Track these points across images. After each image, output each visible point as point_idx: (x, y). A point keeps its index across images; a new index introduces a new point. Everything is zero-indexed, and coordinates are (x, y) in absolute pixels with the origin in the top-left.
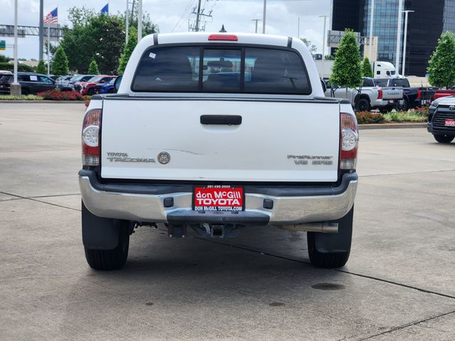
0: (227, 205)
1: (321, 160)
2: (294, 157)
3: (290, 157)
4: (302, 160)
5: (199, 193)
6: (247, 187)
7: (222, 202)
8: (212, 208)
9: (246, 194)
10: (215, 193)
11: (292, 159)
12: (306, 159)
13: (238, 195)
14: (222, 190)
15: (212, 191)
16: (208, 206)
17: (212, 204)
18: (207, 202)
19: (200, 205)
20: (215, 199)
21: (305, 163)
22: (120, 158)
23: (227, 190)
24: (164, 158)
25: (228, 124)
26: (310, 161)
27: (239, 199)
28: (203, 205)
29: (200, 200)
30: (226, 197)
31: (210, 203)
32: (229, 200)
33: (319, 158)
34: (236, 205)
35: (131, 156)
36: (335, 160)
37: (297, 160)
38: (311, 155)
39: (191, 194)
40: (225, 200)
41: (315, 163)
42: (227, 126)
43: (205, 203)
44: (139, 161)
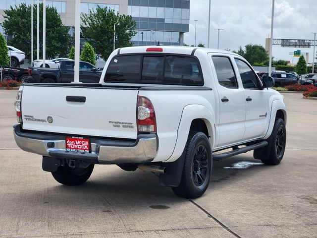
0: (82, 149)
1: (127, 125)
2: (113, 122)
3: (110, 122)
4: (117, 125)
5: (69, 141)
6: (92, 139)
7: (79, 147)
8: (75, 150)
9: (92, 143)
10: (76, 141)
11: (111, 124)
12: (118, 124)
13: (87, 143)
14: (80, 140)
15: (74, 140)
16: (73, 149)
17: (75, 148)
18: (73, 146)
20: (76, 145)
21: (118, 126)
22: (30, 118)
23: (82, 140)
24: (50, 120)
25: (81, 102)
26: (121, 125)
27: (87, 146)
28: (70, 148)
29: (69, 145)
30: (81, 144)
31: (74, 147)
32: (83, 146)
33: (126, 123)
34: (86, 149)
35: (35, 118)
36: (135, 124)
37: (115, 124)
38: (121, 122)
39: (65, 141)
40: (81, 146)
41: (124, 126)
42: (79, 103)
43: (71, 147)
44: (39, 120)
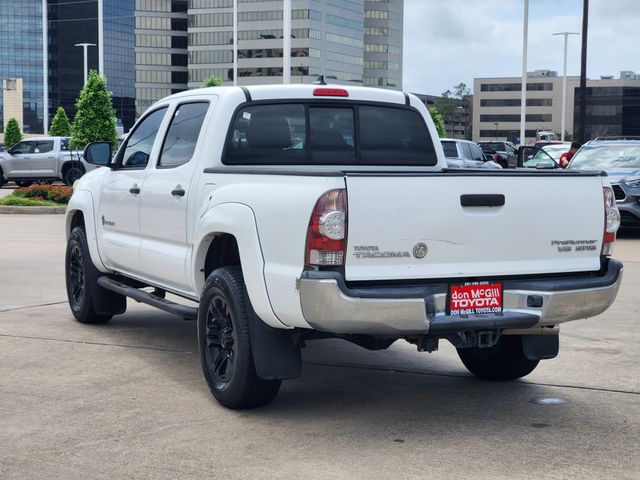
0: (485, 306)
1: (585, 245)
2: (558, 243)
3: (553, 243)
4: (565, 246)
5: (455, 293)
6: (506, 282)
7: (480, 302)
8: (469, 312)
9: (505, 291)
10: (472, 291)
11: (556, 245)
12: (569, 245)
13: (497, 292)
14: (479, 287)
15: (468, 290)
16: (465, 309)
17: (469, 307)
18: (464, 303)
19: (456, 309)
20: (472, 299)
21: (569, 249)
22: (370, 253)
23: (485, 287)
24: (420, 251)
25: (491, 206)
26: (574, 247)
27: (497, 298)
28: (459, 308)
29: (456, 302)
30: (484, 297)
31: (466, 305)
32: (487, 300)
33: (582, 242)
34: (494, 305)
35: (382, 250)
36: (599, 245)
37: (561, 246)
38: (575, 240)
39: (445, 295)
40: (483, 300)
41: (578, 249)
43: (461, 305)
44: (392, 255)
